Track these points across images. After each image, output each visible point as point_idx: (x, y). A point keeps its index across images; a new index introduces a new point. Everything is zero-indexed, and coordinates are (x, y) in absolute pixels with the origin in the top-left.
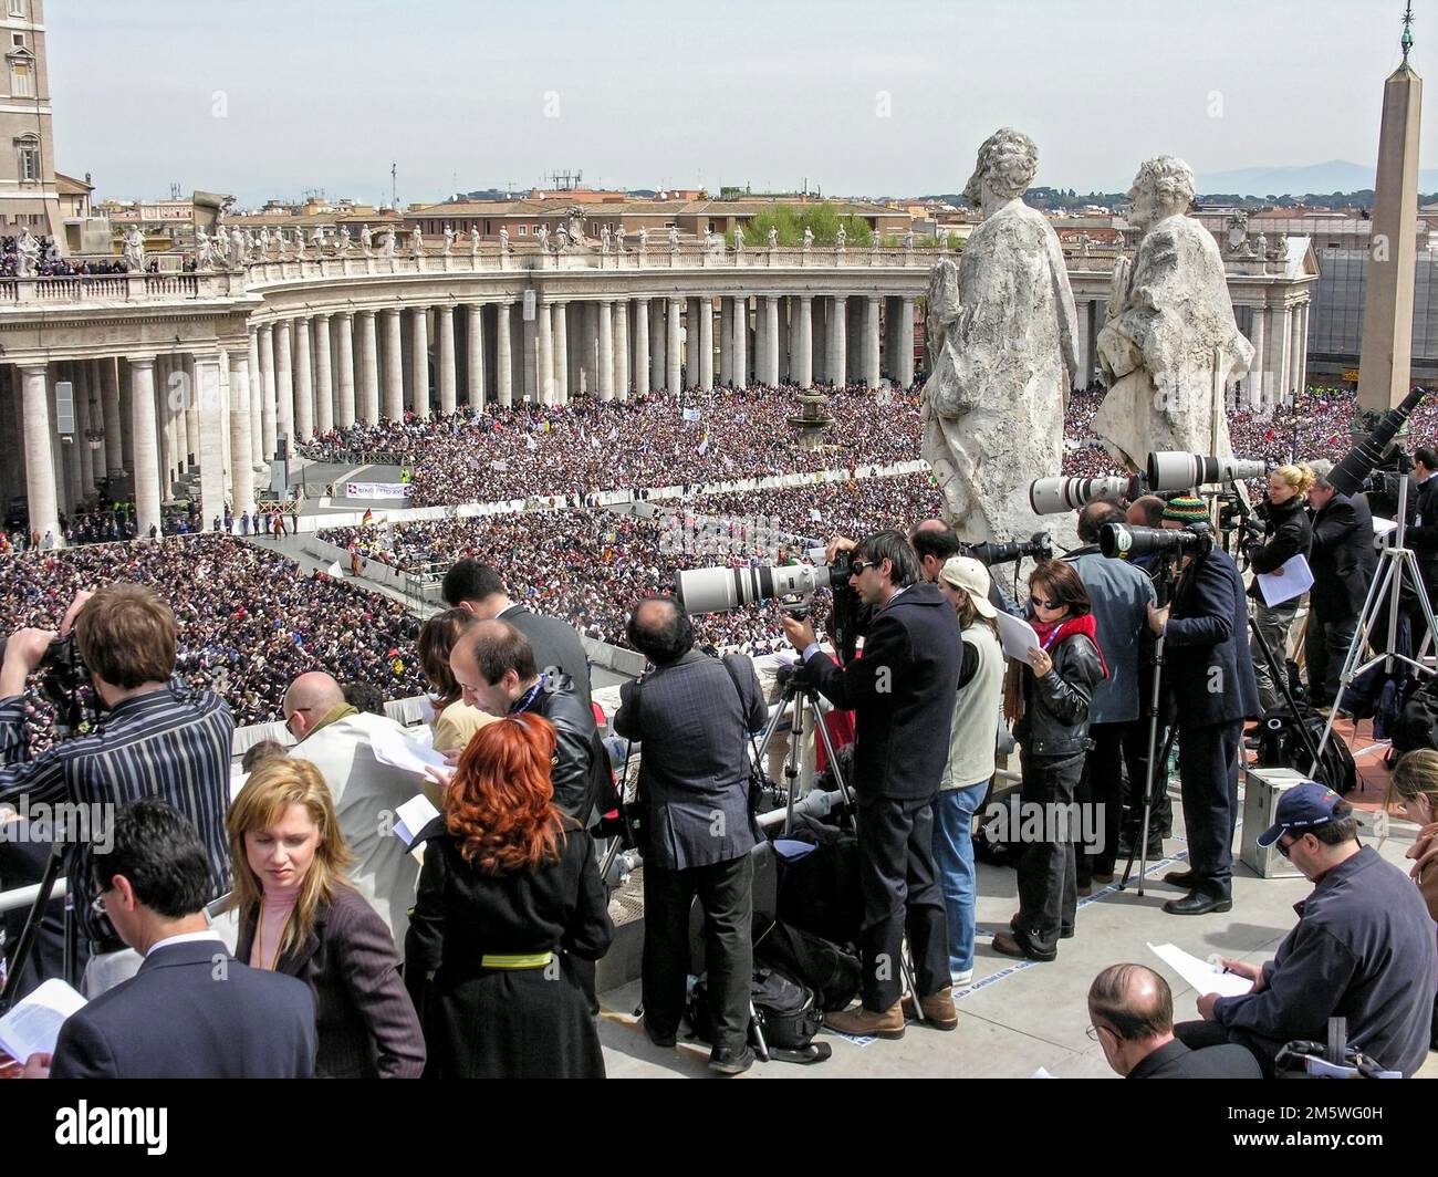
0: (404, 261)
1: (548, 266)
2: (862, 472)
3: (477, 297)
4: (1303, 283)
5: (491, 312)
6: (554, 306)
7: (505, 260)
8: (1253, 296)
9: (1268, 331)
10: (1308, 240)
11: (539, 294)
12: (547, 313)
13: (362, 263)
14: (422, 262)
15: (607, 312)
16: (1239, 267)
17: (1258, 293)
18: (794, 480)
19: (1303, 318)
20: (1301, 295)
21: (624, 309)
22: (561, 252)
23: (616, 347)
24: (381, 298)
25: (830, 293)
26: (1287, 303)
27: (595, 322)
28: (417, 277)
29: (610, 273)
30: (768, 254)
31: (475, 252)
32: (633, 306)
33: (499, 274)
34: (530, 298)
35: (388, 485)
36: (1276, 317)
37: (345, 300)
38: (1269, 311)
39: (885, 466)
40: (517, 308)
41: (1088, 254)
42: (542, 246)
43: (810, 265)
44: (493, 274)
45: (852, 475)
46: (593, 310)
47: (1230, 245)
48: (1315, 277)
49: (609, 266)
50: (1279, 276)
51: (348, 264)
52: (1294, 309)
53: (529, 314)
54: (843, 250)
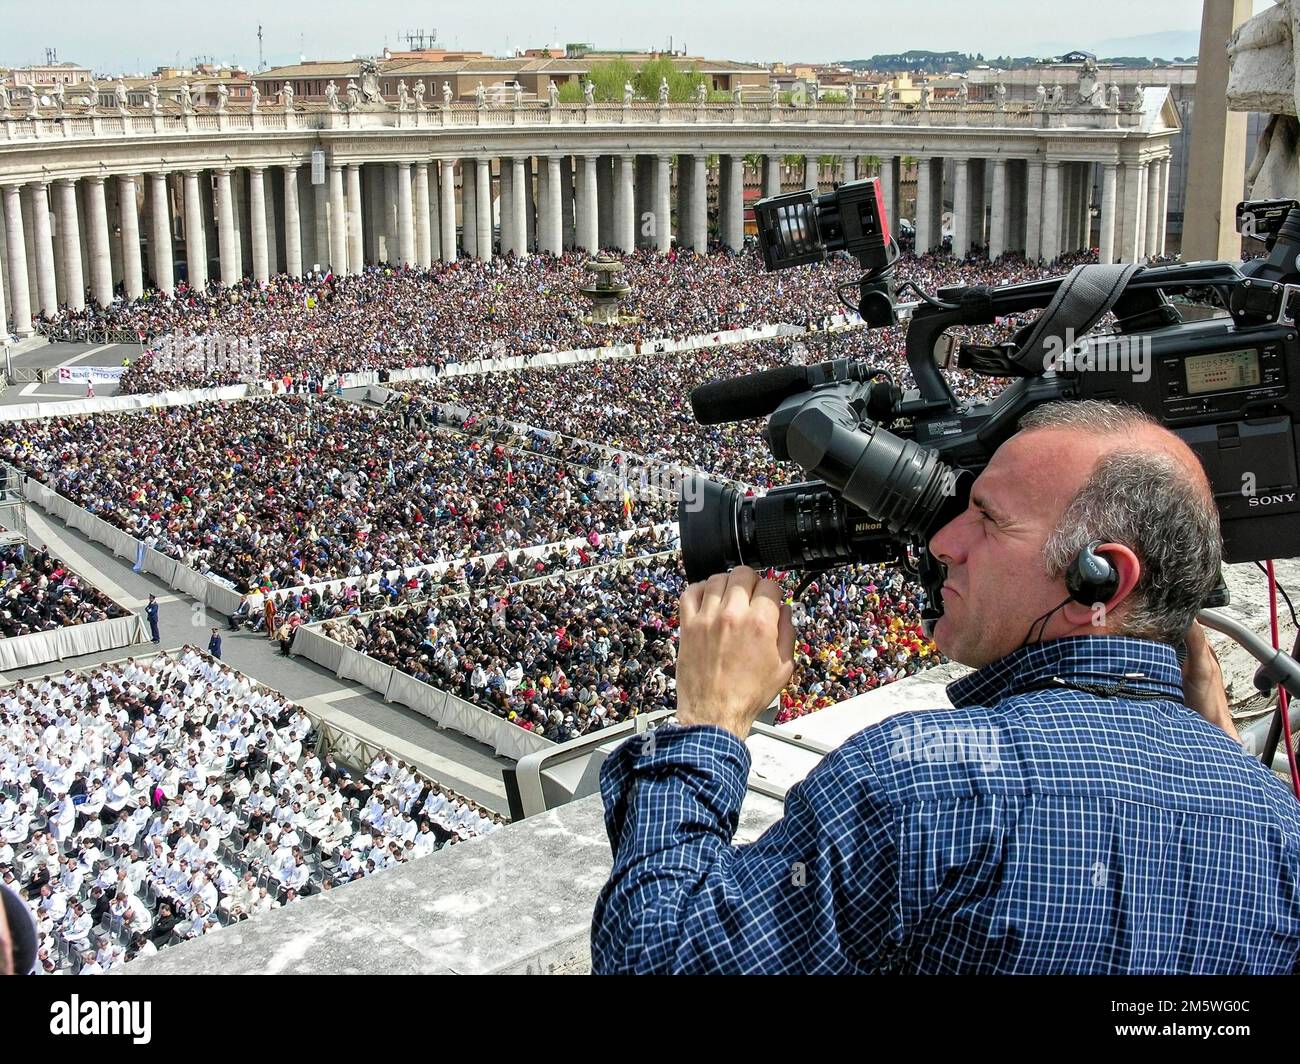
0: (168, 121)
1: (338, 125)
2: (648, 348)
3: (259, 160)
4: (1159, 138)
5: (276, 175)
6: (345, 169)
7: (290, 120)
8: (1105, 150)
9: (1121, 189)
10: (1167, 90)
11: (328, 156)
12: (338, 177)
13: (117, 122)
14: (191, 121)
15: (406, 174)
16: (1091, 120)
17: (1110, 148)
18: (567, 357)
19: (1162, 175)
20: (1161, 150)
21: (425, 171)
22: (352, 109)
23: (417, 213)
24: (142, 160)
25: (652, 152)
26: (1142, 159)
27: (394, 186)
28: (185, 137)
29: (407, 132)
30: (585, 111)
31: (254, 111)
32: (435, 169)
33: (282, 135)
34: (319, 160)
35: (105, 369)
36: (1129, 174)
37: (96, 163)
38: (1121, 167)
39: (677, 340)
40: (305, 171)
41: (928, 108)
42: (331, 103)
43: (630, 122)
44: (275, 135)
45: (638, 351)
46: (390, 172)
47: (1080, 96)
48: (1177, 130)
49: (407, 124)
50: (1133, 130)
51: (97, 123)
52: (1151, 165)
53: (318, 177)
54: (667, 105)
